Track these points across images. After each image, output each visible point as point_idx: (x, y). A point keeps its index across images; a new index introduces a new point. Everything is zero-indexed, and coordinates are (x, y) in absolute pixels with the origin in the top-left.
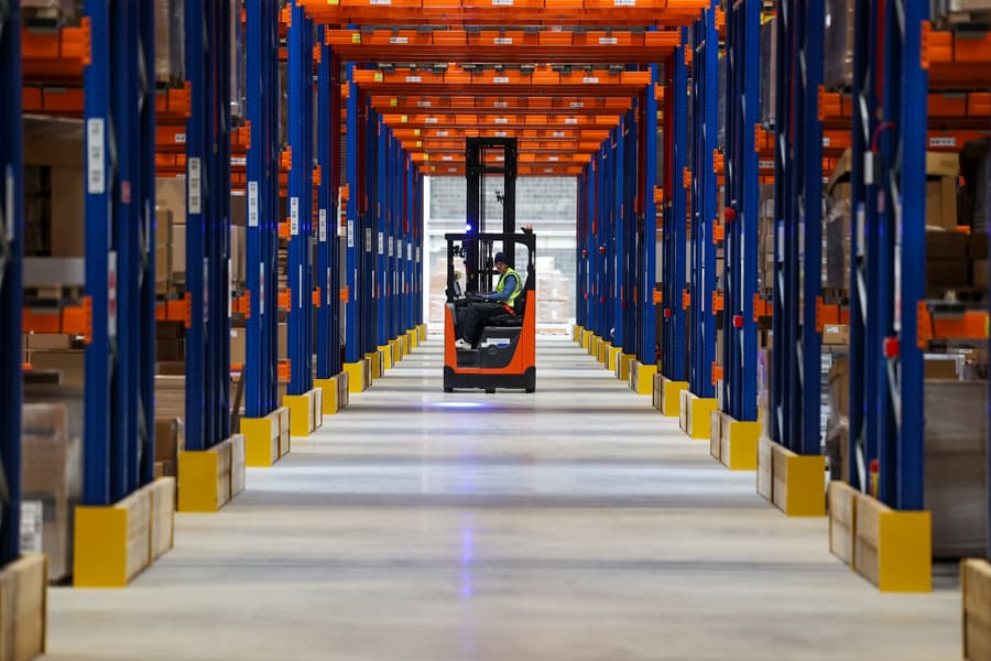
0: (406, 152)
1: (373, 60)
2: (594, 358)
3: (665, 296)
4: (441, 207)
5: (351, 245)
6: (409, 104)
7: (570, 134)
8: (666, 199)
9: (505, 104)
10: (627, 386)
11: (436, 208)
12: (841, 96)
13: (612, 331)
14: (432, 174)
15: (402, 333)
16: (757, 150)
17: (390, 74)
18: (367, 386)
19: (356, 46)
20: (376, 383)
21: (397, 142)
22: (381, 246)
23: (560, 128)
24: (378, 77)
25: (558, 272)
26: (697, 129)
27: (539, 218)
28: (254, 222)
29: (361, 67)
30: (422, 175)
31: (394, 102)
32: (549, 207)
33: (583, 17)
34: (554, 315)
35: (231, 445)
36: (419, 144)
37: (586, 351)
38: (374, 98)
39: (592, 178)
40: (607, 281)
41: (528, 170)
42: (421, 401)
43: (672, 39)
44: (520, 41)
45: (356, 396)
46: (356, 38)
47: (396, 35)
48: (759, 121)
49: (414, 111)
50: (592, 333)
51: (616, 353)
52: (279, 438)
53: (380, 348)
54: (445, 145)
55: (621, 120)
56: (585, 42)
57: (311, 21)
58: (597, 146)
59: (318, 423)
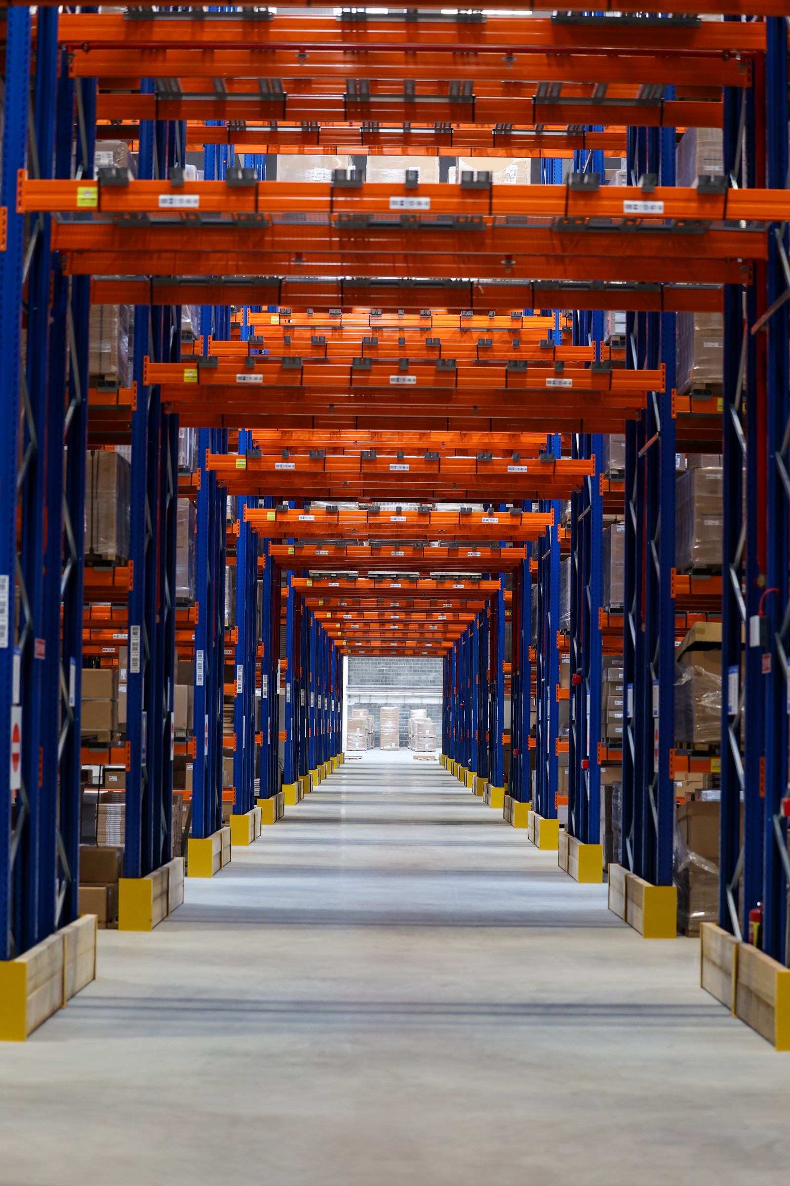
0: (331, 640)
1: (305, 568)
2: (456, 778)
3: (513, 739)
4: (355, 677)
5: (288, 701)
6: (332, 604)
7: (441, 627)
8: (514, 670)
9: (398, 605)
10: (481, 801)
11: (352, 678)
12: (690, 578)
13: (470, 760)
14: (350, 655)
15: (327, 760)
16: (600, 628)
17: (318, 581)
18: (300, 799)
19: (291, 556)
20: (307, 797)
21: (324, 632)
22: (312, 702)
23: (434, 623)
24: (309, 583)
25: (429, 719)
26: (542, 617)
27: (418, 685)
28: (200, 682)
29: (298, 575)
30: (342, 656)
31: (321, 603)
32: (424, 678)
33: (458, 533)
34: (427, 747)
35: (168, 870)
36: (339, 634)
37: (449, 772)
38: (307, 599)
39: (454, 658)
40: (465, 727)
41: (411, 653)
42: (340, 813)
43: (521, 553)
44: (410, 554)
45: (291, 809)
46: (291, 551)
47: (320, 549)
48: (601, 605)
49: (335, 609)
50: (454, 760)
51: (473, 776)
52: (221, 852)
53: (310, 772)
54: (357, 635)
55: (476, 617)
56: (458, 555)
57: (256, 534)
58: (458, 636)
59: (258, 834)
